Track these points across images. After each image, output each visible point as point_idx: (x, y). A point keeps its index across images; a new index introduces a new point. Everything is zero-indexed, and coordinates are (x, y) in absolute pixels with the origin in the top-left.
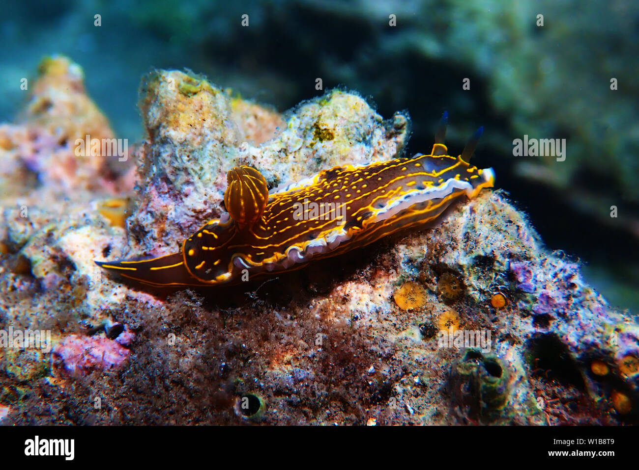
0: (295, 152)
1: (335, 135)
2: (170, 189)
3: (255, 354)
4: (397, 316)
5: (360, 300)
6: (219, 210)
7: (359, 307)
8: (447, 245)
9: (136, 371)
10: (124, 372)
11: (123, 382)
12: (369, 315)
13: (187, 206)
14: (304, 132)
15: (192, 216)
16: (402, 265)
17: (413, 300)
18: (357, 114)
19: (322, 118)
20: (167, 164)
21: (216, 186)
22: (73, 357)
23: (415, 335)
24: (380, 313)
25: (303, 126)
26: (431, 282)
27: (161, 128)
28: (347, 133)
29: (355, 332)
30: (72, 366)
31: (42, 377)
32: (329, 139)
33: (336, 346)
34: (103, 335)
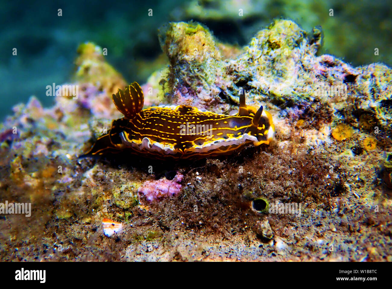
0: (258, 59)
1: (281, 45)
2: (189, 90)
3: (256, 177)
4: (336, 145)
5: (312, 139)
6: (219, 98)
7: (312, 143)
8: (360, 99)
9: (189, 195)
10: (182, 197)
11: (182, 202)
12: (318, 147)
13: (200, 98)
14: (262, 46)
15: (204, 104)
16: (334, 115)
17: (344, 134)
18: (292, 31)
19: (271, 36)
20: (186, 75)
21: (216, 84)
22: (150, 193)
23: (349, 154)
24: (326, 145)
25: (260, 43)
26: (354, 122)
27: (178, 56)
28: (288, 42)
29: (312, 157)
30: (150, 198)
31: (135, 205)
32: (277, 48)
33: (303, 166)
34: (165, 178)
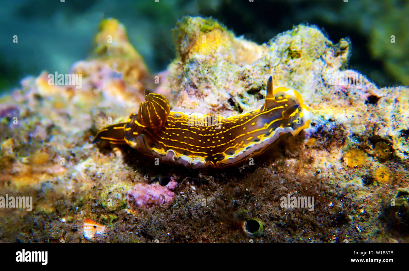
0: (275, 67)
1: (302, 54)
2: (197, 92)
3: (254, 195)
4: (346, 170)
5: (321, 160)
6: (227, 104)
7: (320, 166)
8: (379, 124)
9: (180, 206)
10: (172, 206)
11: (172, 212)
12: (327, 171)
13: (207, 102)
14: (281, 53)
15: (210, 109)
16: (349, 138)
17: (356, 160)
18: (316, 40)
19: (293, 43)
20: (194, 75)
21: (225, 89)
22: (140, 197)
23: (359, 182)
24: (335, 169)
25: (280, 50)
26: (369, 148)
27: (189, 54)
28: (310, 53)
29: (318, 181)
30: (140, 202)
31: (123, 209)
32: (298, 57)
33: (306, 190)
34: (158, 184)
